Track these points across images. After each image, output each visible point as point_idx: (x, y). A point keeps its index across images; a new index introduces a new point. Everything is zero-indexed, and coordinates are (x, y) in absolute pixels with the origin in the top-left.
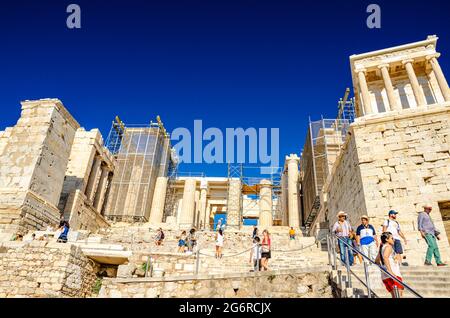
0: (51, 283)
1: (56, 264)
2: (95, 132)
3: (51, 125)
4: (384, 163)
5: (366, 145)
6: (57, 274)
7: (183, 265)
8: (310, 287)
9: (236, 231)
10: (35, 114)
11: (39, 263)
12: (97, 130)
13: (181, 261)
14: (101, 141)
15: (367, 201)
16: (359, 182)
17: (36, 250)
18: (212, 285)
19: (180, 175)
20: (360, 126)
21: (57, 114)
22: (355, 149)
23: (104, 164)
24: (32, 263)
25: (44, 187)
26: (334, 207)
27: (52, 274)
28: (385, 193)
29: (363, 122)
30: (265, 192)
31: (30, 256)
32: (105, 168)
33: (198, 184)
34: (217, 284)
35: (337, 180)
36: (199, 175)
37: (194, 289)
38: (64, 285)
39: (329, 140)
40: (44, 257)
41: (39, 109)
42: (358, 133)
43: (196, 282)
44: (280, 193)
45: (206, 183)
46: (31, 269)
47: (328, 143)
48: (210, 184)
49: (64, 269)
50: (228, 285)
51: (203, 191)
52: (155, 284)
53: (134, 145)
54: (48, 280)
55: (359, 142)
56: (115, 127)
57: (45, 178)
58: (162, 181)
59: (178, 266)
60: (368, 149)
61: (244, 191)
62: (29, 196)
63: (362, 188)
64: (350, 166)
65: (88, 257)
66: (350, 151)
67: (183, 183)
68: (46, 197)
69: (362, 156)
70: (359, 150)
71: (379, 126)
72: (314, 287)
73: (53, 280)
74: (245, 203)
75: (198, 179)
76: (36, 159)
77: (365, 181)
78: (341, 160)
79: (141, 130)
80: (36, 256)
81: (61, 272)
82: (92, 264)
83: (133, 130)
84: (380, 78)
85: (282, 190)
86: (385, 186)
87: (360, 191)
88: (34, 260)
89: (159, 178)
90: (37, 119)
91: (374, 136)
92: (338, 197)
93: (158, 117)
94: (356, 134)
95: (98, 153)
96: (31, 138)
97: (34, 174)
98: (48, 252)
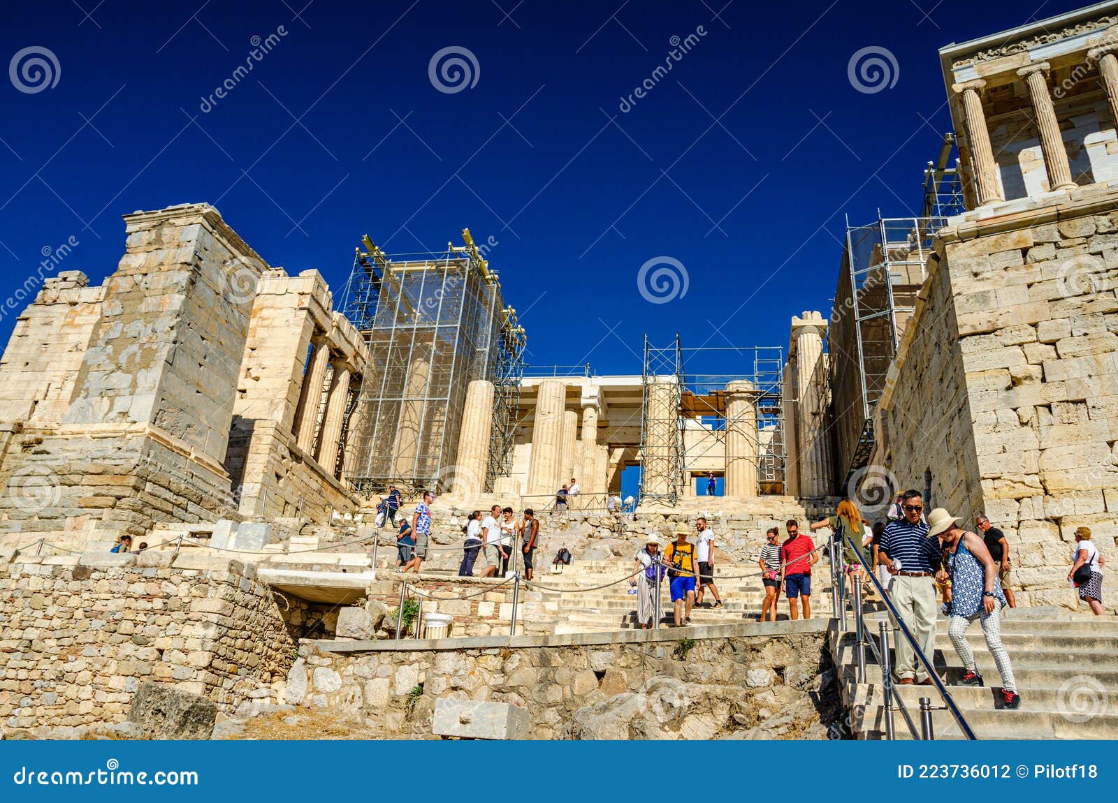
0: (185, 651)
1: (197, 606)
2: (309, 279)
3: (196, 269)
4: (1028, 334)
5: (979, 287)
6: (199, 630)
7: (497, 604)
8: (779, 670)
9: (667, 511)
10: (158, 243)
11: (158, 603)
12: (314, 272)
13: (492, 596)
14: (326, 298)
15: (979, 436)
16: (960, 386)
17: (149, 573)
18: (545, 661)
19: (529, 373)
20: (963, 238)
21: (209, 241)
22: (949, 298)
23: (336, 356)
24: (143, 604)
25: (187, 419)
26: (904, 449)
27: (187, 630)
28: (1027, 412)
29: (972, 226)
30: (740, 411)
31: (139, 588)
32: (341, 364)
33: (573, 393)
34: (557, 659)
35: (910, 382)
36: (579, 372)
37: (503, 671)
38: (216, 655)
39: (896, 274)
40: (169, 588)
41: (167, 231)
42: (957, 256)
43: (507, 652)
44: (776, 412)
45: (596, 392)
46: (142, 617)
47: (894, 281)
48: (606, 393)
49: (214, 618)
50: (581, 661)
51: (589, 412)
52: (414, 656)
53: (409, 304)
54: (178, 643)
55: (960, 281)
56: (362, 261)
57: (186, 395)
58: (481, 393)
59: (485, 609)
60: (983, 298)
61: (685, 411)
62: (152, 441)
63: (966, 402)
64: (937, 345)
65: (274, 588)
66: (939, 303)
67: (534, 393)
68: (193, 443)
69: (967, 319)
70: (958, 302)
71: (1015, 235)
72: (789, 672)
73: (191, 644)
74: (690, 440)
75: (575, 381)
76: (164, 354)
77: (973, 383)
78: (918, 325)
79: (426, 266)
80: (152, 588)
81: (207, 625)
82: (282, 606)
83: (405, 267)
84: (1026, 103)
85: (782, 406)
86: (1028, 395)
87: (963, 409)
88: (149, 597)
89: (473, 384)
90: (161, 255)
91: (1000, 261)
92: (913, 421)
93: (466, 231)
94: (951, 257)
95: (319, 331)
96: (150, 304)
97: (161, 390)
98: (175, 579)
